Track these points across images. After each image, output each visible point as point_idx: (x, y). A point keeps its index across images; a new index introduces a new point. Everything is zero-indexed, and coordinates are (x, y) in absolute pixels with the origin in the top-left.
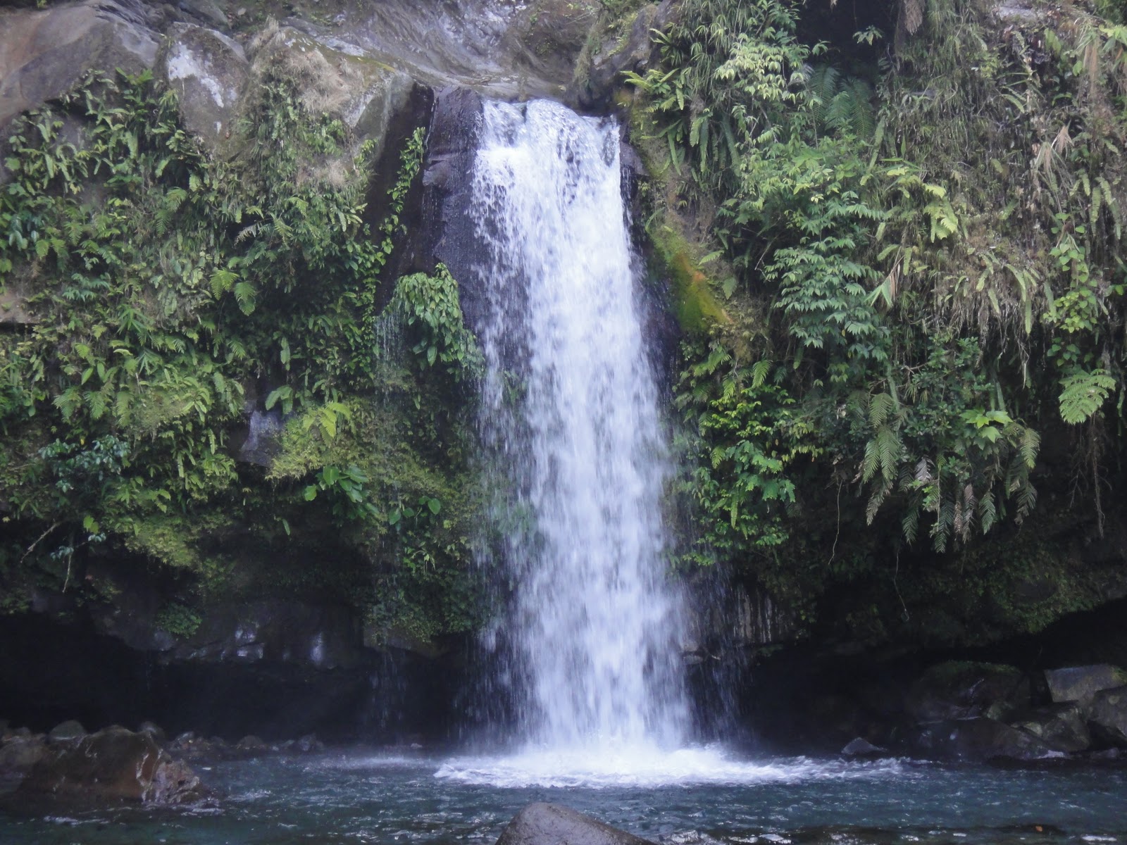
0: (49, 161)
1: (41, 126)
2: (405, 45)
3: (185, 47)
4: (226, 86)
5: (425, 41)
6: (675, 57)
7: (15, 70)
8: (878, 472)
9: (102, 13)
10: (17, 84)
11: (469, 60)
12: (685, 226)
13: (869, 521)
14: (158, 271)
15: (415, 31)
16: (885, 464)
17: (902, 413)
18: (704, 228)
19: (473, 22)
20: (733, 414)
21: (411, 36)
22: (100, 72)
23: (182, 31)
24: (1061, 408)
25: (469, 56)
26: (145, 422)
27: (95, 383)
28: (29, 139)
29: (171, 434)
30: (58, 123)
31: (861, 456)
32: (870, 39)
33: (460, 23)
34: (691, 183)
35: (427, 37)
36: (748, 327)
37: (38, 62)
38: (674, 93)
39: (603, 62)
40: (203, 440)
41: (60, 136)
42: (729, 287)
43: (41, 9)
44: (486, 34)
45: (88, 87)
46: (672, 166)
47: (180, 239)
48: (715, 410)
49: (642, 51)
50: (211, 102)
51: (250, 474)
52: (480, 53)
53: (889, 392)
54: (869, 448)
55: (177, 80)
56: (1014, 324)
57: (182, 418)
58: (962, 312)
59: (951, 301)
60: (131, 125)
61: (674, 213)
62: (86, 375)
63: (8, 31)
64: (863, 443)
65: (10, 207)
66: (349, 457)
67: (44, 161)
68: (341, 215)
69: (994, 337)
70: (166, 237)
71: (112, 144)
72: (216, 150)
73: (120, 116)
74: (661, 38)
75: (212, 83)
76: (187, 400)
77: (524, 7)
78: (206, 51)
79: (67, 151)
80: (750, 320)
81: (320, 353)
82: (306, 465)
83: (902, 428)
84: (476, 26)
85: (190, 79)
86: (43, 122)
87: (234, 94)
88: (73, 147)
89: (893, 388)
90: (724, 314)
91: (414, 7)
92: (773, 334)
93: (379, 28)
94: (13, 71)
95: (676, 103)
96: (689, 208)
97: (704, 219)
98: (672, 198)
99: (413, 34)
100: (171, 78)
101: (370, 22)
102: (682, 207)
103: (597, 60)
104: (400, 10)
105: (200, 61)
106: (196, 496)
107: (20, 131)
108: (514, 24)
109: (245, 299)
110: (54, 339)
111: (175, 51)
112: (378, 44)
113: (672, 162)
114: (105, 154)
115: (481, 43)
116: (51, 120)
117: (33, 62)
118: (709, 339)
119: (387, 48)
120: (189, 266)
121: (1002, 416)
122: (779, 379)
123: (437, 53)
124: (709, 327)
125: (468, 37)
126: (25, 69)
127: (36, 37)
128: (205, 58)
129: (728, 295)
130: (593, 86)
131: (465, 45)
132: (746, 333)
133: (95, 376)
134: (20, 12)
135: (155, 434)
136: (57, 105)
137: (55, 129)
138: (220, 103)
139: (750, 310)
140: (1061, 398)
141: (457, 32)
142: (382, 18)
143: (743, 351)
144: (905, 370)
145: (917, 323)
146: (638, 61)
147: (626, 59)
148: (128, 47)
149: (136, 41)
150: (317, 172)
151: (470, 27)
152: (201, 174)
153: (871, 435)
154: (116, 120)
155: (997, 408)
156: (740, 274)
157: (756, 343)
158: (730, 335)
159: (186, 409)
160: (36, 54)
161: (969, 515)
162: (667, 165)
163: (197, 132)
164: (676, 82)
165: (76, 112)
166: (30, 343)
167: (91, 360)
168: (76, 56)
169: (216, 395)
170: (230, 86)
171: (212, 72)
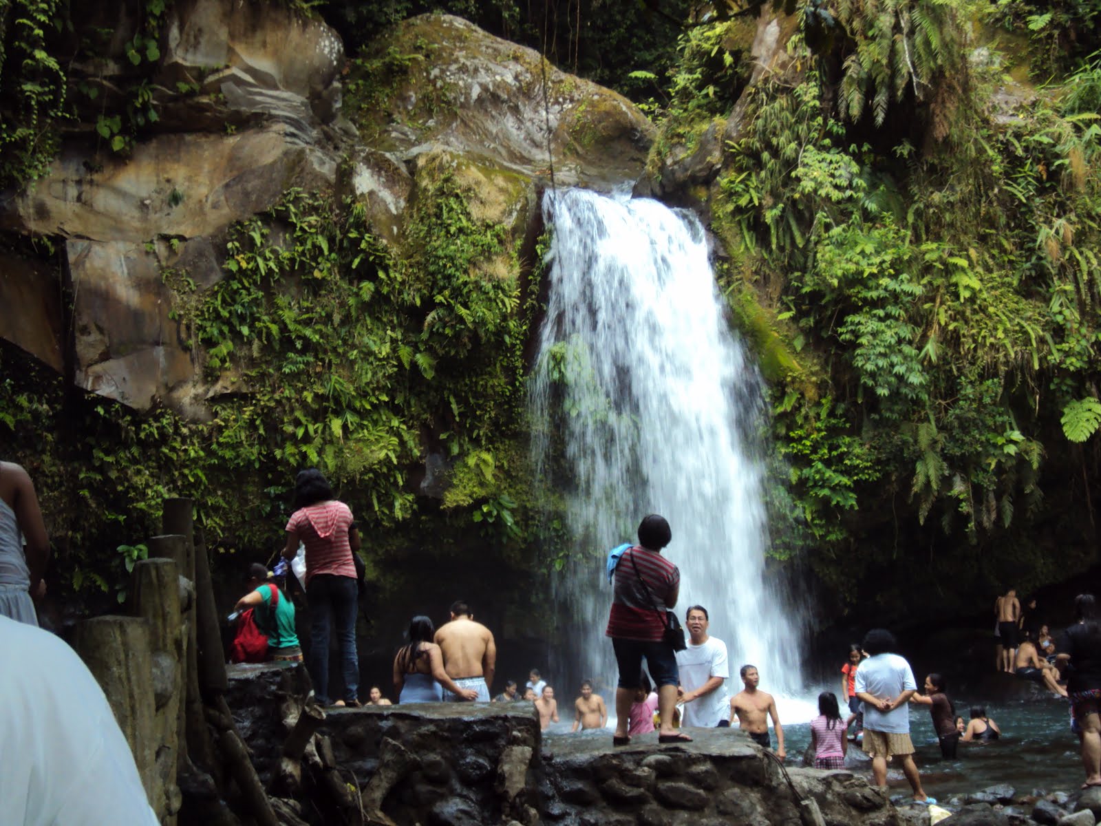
0: (260, 260)
1: (253, 234)
2: (481, 142)
3: (365, 167)
4: (397, 197)
5: (495, 138)
6: (745, 161)
7: (219, 186)
8: (928, 483)
9: (288, 139)
10: (222, 198)
11: (529, 152)
12: (759, 296)
13: (922, 522)
14: (354, 347)
15: (487, 130)
16: (933, 478)
17: (941, 438)
18: (775, 296)
19: (531, 120)
20: (808, 443)
21: (486, 135)
22: (299, 189)
23: (362, 154)
24: (1065, 429)
25: (529, 148)
26: (350, 468)
27: (307, 439)
28: (242, 245)
29: (371, 475)
30: (265, 231)
31: (913, 472)
32: (905, 153)
33: (520, 121)
34: (763, 260)
35: (497, 134)
36: (813, 374)
37: (239, 179)
38: (748, 192)
39: (675, 163)
40: (392, 480)
41: (267, 241)
42: (799, 343)
43: (232, 135)
44: (541, 129)
45: (289, 202)
46: (747, 248)
47: (369, 322)
48: (793, 440)
49: (715, 157)
50: (388, 210)
51: (428, 505)
52: (536, 145)
53: (929, 421)
54: (919, 467)
55: (362, 194)
56: (1025, 366)
57: (380, 462)
58: (984, 357)
59: (975, 349)
60: (323, 230)
61: (750, 286)
62: (300, 432)
63: (207, 153)
64: (914, 462)
65: (229, 300)
66: (502, 487)
67: (256, 261)
68: (506, 300)
69: (1010, 377)
70: (358, 320)
71: (309, 245)
72: (395, 250)
73: (314, 223)
74: (733, 147)
75: (386, 195)
76: (381, 449)
77: (570, 106)
78: (380, 169)
79: (274, 252)
80: (817, 368)
81: (479, 407)
82: (471, 496)
83: (942, 450)
84: (533, 123)
85: (371, 193)
86: (254, 230)
87: (403, 204)
88: (277, 248)
89: (932, 418)
90: (794, 364)
91: (486, 111)
92: (833, 378)
93: (462, 129)
94: (217, 187)
95: (751, 200)
96: (762, 282)
97: (774, 290)
98: (748, 273)
99: (487, 133)
100: (358, 192)
101: (454, 125)
102: (756, 281)
103: (669, 161)
104: (476, 113)
105: (376, 177)
106: (385, 523)
107: (234, 237)
108: (563, 119)
109: (427, 367)
110: (273, 404)
111: (358, 170)
112: (461, 143)
113: (746, 245)
114: (303, 253)
115: (538, 137)
116: (260, 230)
117: (234, 179)
118: (786, 385)
119: (468, 146)
120: (378, 342)
121: (1017, 435)
122: (839, 412)
123: (504, 147)
124: (786, 376)
125: (528, 134)
126: (227, 186)
127: (232, 159)
128: (380, 176)
129: (799, 348)
130: (665, 182)
131: (525, 139)
132: (814, 379)
133: (306, 432)
134: (212, 138)
135: (358, 477)
136: (265, 217)
137: (263, 235)
138: (394, 211)
139: (815, 361)
140: (1063, 421)
141: (519, 128)
142: (462, 121)
143: (811, 393)
144: (940, 404)
145: (948, 368)
146: (713, 165)
147: (700, 162)
148: (316, 166)
149: (322, 163)
150: (485, 266)
151: (528, 124)
152: (386, 269)
153: (920, 456)
154: (310, 226)
155: (1012, 429)
156: (807, 332)
157: (821, 387)
158: (802, 381)
159: (382, 455)
160: (235, 173)
161: (993, 516)
162: (743, 248)
163: (380, 236)
164: (749, 183)
165: (280, 221)
166: (252, 408)
167: (303, 419)
168: (274, 175)
169: (402, 443)
170: (399, 197)
171: (385, 186)
